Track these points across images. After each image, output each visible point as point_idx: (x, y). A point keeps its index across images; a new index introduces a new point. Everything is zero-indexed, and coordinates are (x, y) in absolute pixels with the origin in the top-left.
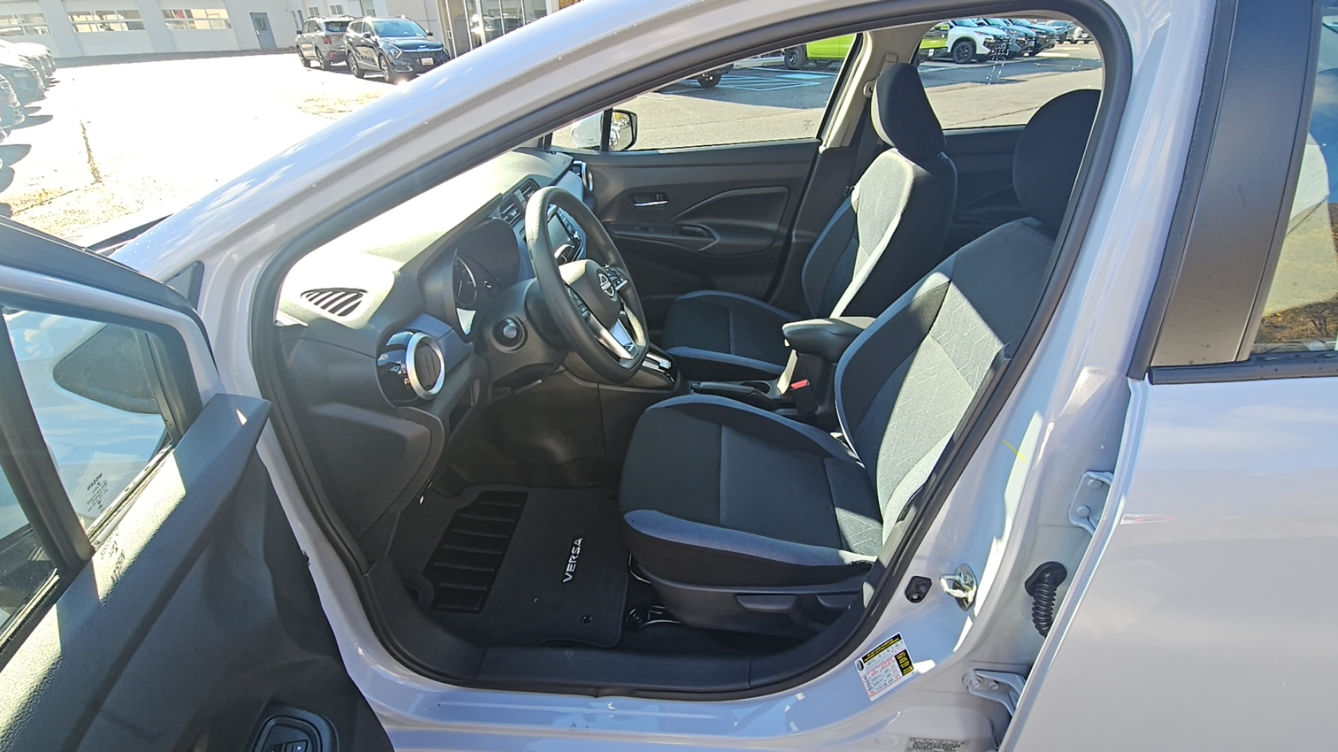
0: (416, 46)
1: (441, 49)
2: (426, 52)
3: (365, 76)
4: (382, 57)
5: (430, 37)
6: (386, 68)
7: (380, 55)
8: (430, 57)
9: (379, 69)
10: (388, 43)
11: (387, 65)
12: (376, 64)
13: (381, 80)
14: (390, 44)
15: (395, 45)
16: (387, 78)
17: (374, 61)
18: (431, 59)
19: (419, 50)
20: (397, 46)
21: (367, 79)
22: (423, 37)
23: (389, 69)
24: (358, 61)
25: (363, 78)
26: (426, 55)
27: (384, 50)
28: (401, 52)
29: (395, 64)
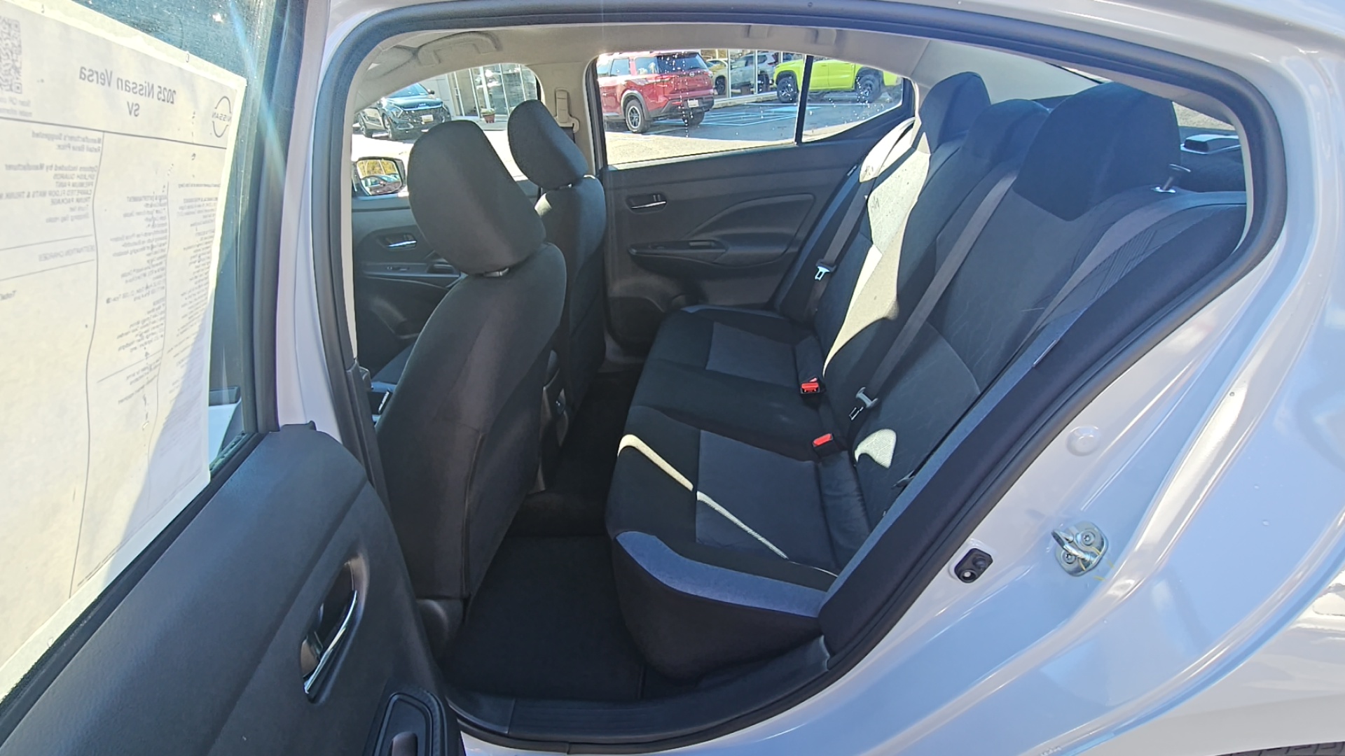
0: (417, 105)
1: (440, 106)
2: (426, 109)
3: (374, 136)
4: (385, 117)
5: (431, 95)
6: (389, 127)
7: (383, 115)
8: (430, 114)
9: (384, 128)
10: (391, 103)
11: (390, 124)
12: (380, 124)
13: (387, 138)
14: (393, 105)
15: (395, 105)
16: (391, 136)
17: (378, 120)
18: (431, 116)
19: (419, 108)
20: (398, 106)
21: (376, 138)
22: (425, 96)
23: (392, 129)
24: (366, 122)
25: (372, 137)
26: (426, 112)
27: (387, 110)
28: (402, 111)
29: (397, 122)
